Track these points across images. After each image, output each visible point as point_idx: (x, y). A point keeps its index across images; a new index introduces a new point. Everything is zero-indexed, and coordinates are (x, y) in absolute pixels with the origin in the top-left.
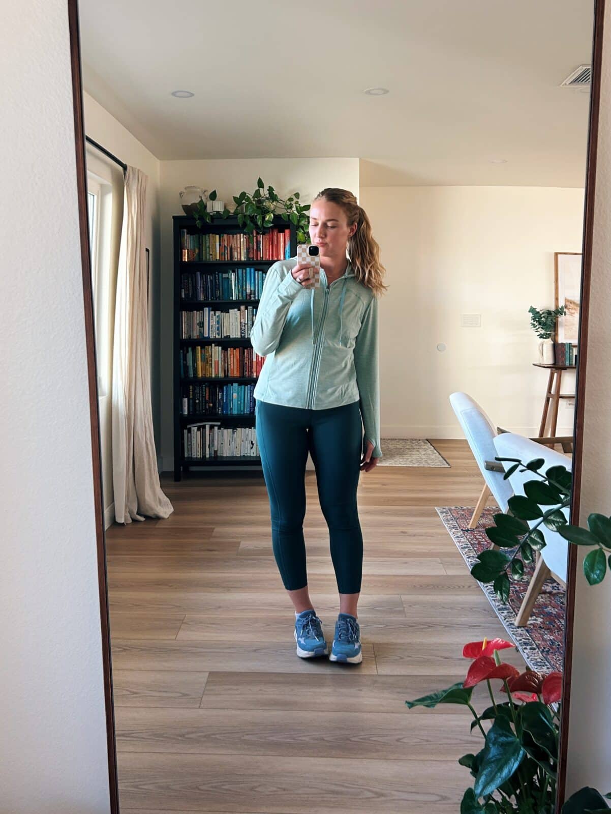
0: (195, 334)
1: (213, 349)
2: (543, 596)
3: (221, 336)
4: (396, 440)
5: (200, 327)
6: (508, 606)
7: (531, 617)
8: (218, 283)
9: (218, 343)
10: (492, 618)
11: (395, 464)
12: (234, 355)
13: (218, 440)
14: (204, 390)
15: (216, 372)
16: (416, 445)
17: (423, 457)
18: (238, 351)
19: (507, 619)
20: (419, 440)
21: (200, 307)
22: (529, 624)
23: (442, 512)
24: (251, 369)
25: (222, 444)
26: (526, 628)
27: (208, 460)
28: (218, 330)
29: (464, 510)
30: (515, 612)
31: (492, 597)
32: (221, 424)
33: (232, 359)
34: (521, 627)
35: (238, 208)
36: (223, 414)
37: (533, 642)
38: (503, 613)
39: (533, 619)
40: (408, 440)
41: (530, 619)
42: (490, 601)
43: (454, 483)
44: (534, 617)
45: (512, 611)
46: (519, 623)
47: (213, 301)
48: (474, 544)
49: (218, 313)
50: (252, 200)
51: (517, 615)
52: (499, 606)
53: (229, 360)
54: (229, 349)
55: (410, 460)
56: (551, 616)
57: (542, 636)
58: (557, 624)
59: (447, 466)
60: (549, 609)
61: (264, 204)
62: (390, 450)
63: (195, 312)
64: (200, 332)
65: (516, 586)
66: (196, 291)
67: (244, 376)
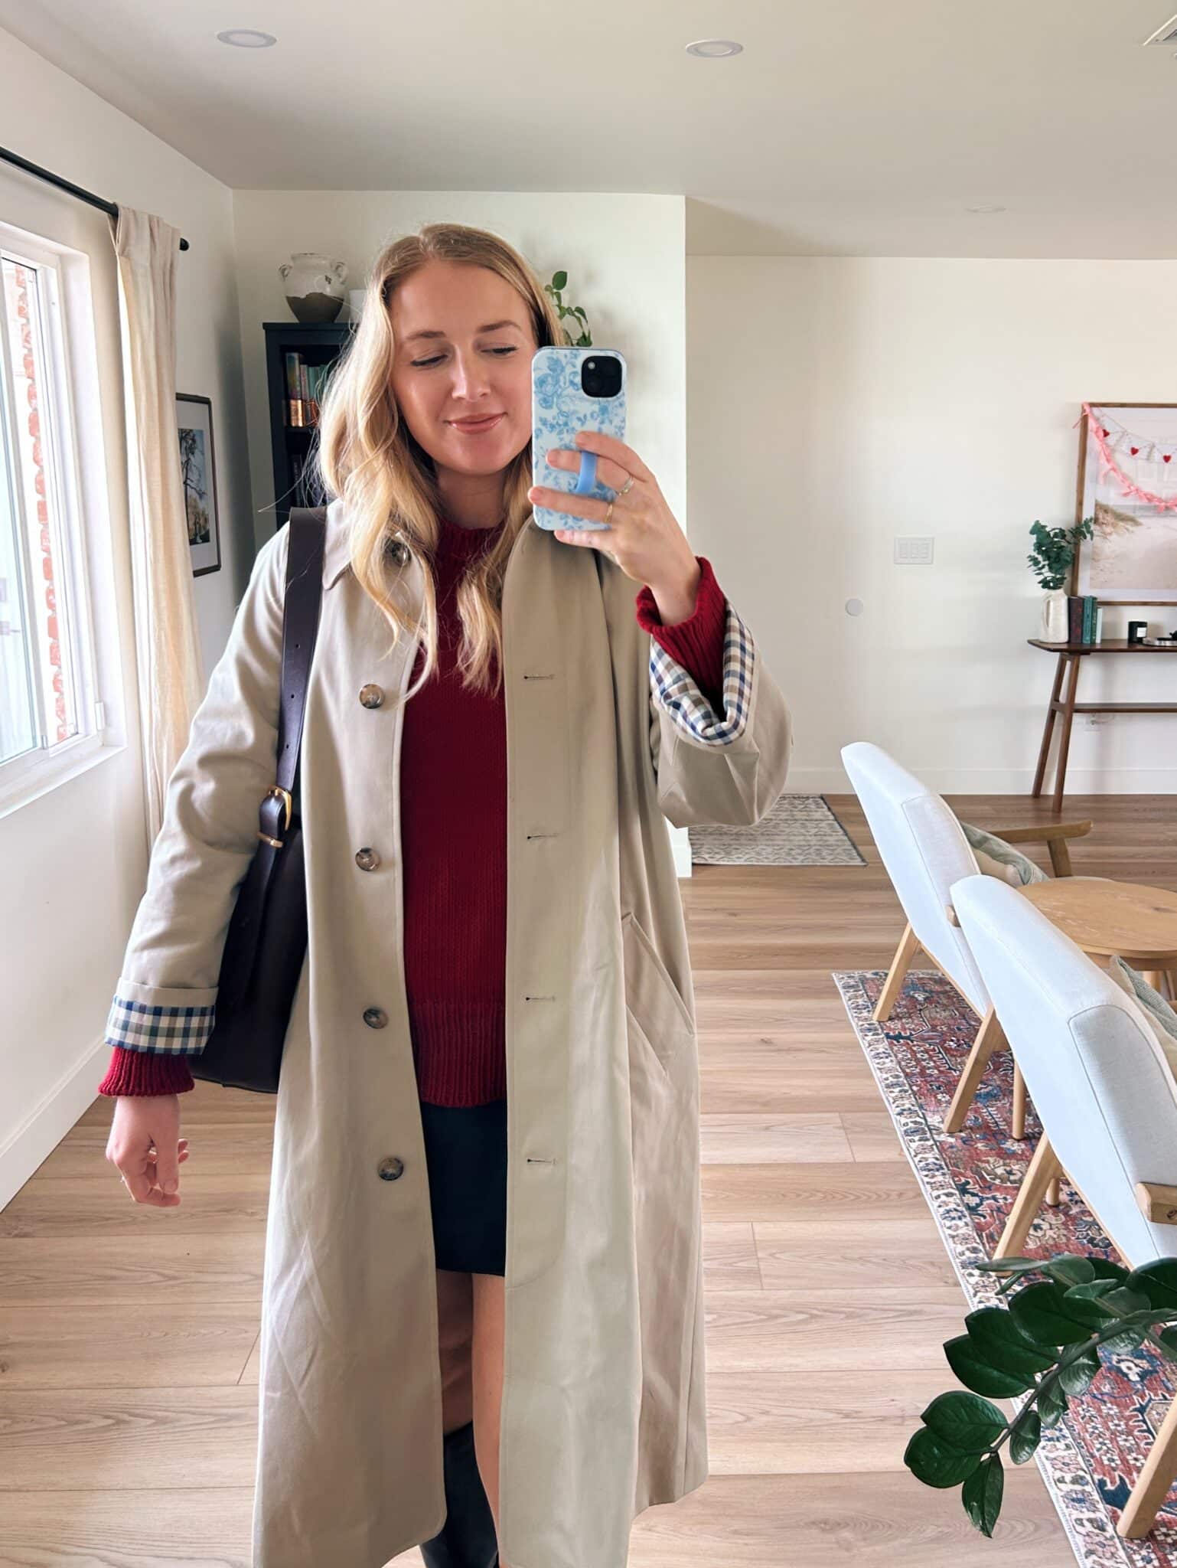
11: (757, 859)
16: (802, 810)
17: (814, 840)
20: (807, 799)
23: (847, 987)
48: (913, 1075)
55: (786, 849)
59: (858, 862)
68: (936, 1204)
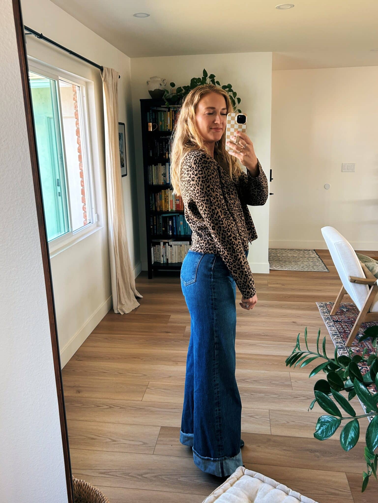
0: (161, 181)
1: (169, 192)
5: (164, 176)
15: (171, 208)
16: (307, 254)
17: (311, 264)
20: (309, 250)
23: (320, 306)
40: (301, 250)
48: (341, 332)
55: (302, 266)
59: (326, 270)
64: (164, 180)
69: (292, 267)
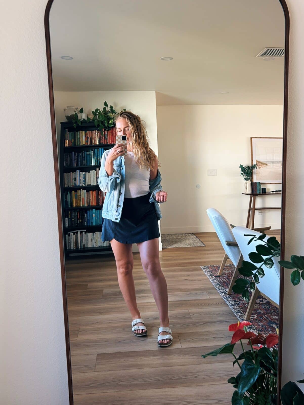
0: (72, 185)
1: (81, 192)
2: (256, 305)
3: (86, 185)
4: (177, 234)
5: (74, 181)
6: (240, 311)
7: (252, 315)
8: (84, 157)
9: (84, 188)
10: (233, 317)
11: (178, 246)
12: (93, 194)
13: (85, 239)
14: (77, 213)
15: (83, 203)
16: (188, 236)
17: (192, 242)
18: (95, 192)
19: (240, 317)
20: (189, 234)
21: (74, 170)
22: (251, 319)
23: (204, 268)
24: (102, 201)
25: (87, 241)
26: (250, 321)
27: (80, 250)
28: (84, 181)
29: (214, 267)
30: (244, 313)
31: (233, 307)
32: (86, 230)
33: (92, 196)
34: (247, 320)
35: (95, 117)
36: (87, 225)
37: (254, 327)
38: (238, 314)
39: (252, 316)
40: (183, 234)
41: (251, 316)
42: (231, 309)
43: (208, 254)
44: (253, 315)
45: (242, 313)
46: (246, 319)
47: (81, 167)
48: (222, 283)
49: (84, 173)
50: (102, 113)
51: (245, 315)
52: (236, 311)
53: (90, 197)
54: (90, 191)
55: (185, 244)
56: (261, 314)
57: (258, 323)
58: (264, 317)
59: (204, 245)
60: (260, 311)
61: (108, 115)
62: (174, 239)
63: (72, 173)
64: (74, 183)
65: (243, 301)
66: (72, 162)
67: (98, 205)
68: (229, 304)
69: (178, 245)
